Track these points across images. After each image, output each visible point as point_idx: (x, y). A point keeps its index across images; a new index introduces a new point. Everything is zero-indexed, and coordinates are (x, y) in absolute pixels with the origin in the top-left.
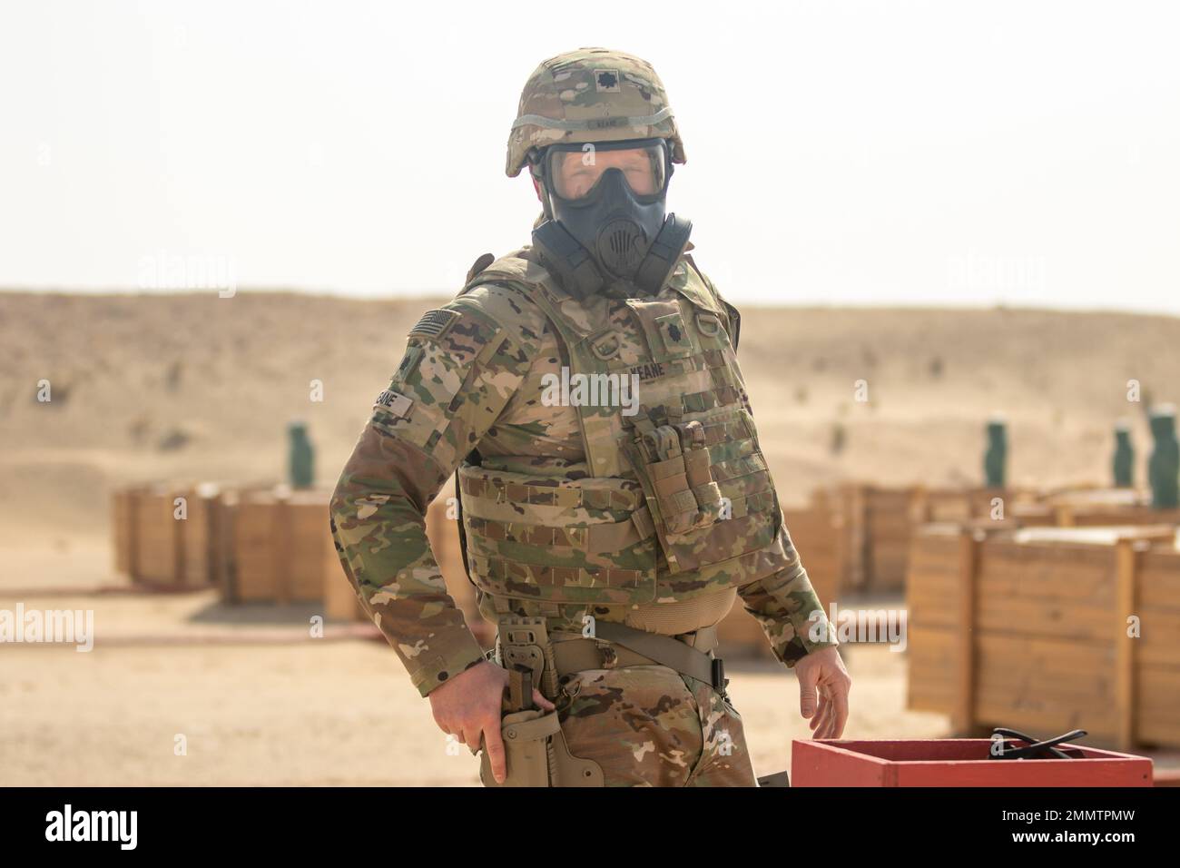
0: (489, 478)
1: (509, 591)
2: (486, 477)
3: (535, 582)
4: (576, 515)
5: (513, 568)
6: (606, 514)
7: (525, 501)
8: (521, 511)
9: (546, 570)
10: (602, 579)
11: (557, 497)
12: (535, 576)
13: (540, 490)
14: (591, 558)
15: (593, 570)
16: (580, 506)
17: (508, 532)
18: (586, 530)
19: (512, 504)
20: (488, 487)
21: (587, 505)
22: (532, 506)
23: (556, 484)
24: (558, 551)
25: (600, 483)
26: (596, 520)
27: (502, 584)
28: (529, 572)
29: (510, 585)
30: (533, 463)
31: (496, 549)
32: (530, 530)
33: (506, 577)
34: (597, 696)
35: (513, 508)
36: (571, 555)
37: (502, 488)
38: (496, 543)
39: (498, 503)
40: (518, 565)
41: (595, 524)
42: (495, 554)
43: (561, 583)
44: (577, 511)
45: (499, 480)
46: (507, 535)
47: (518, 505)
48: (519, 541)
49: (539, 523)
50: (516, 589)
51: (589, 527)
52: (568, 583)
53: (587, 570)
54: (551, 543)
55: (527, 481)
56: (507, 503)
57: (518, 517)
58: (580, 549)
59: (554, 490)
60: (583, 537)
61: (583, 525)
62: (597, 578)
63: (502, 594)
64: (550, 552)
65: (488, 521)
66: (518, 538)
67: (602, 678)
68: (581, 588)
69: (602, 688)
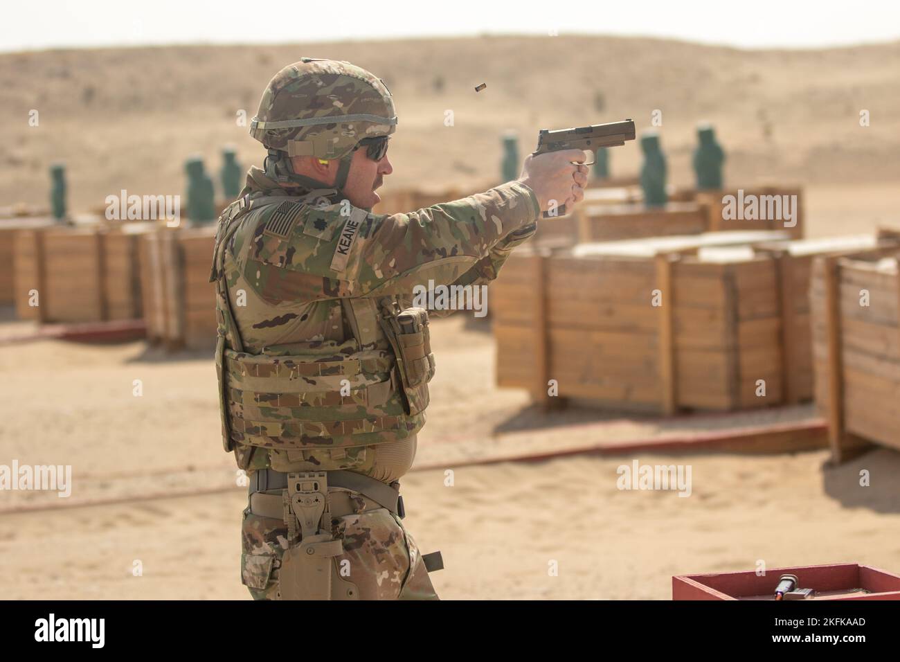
0: (280, 362)
1: (304, 444)
2: (277, 362)
3: (329, 435)
4: (358, 380)
5: (308, 427)
6: (376, 376)
7: (317, 375)
8: (314, 383)
9: (337, 424)
10: (378, 425)
11: (343, 368)
12: (328, 430)
13: (329, 364)
14: (370, 410)
15: (372, 419)
16: (359, 373)
17: (302, 400)
18: (366, 390)
19: (304, 378)
20: (280, 367)
21: (364, 372)
22: (322, 378)
23: (341, 359)
24: (345, 408)
25: (369, 354)
26: (372, 382)
27: (297, 440)
28: (322, 426)
29: (305, 440)
30: (311, 347)
31: (290, 414)
32: (322, 396)
33: (301, 434)
34: (355, 536)
35: (305, 381)
36: (356, 410)
37: (295, 368)
38: (290, 409)
39: (291, 379)
40: (312, 423)
41: (370, 385)
42: (290, 418)
43: (349, 431)
44: (358, 376)
45: (291, 362)
46: (301, 402)
47: (309, 378)
48: (313, 406)
49: (329, 389)
50: (310, 442)
51: (367, 388)
52: (356, 431)
53: (368, 420)
54: (340, 403)
55: (316, 360)
56: (300, 379)
57: (311, 388)
58: (362, 405)
59: (340, 363)
60: (364, 395)
61: (362, 387)
62: (375, 425)
63: (298, 447)
64: (338, 410)
65: (281, 395)
66: (312, 404)
67: (357, 521)
68: (364, 434)
69: (359, 529)
